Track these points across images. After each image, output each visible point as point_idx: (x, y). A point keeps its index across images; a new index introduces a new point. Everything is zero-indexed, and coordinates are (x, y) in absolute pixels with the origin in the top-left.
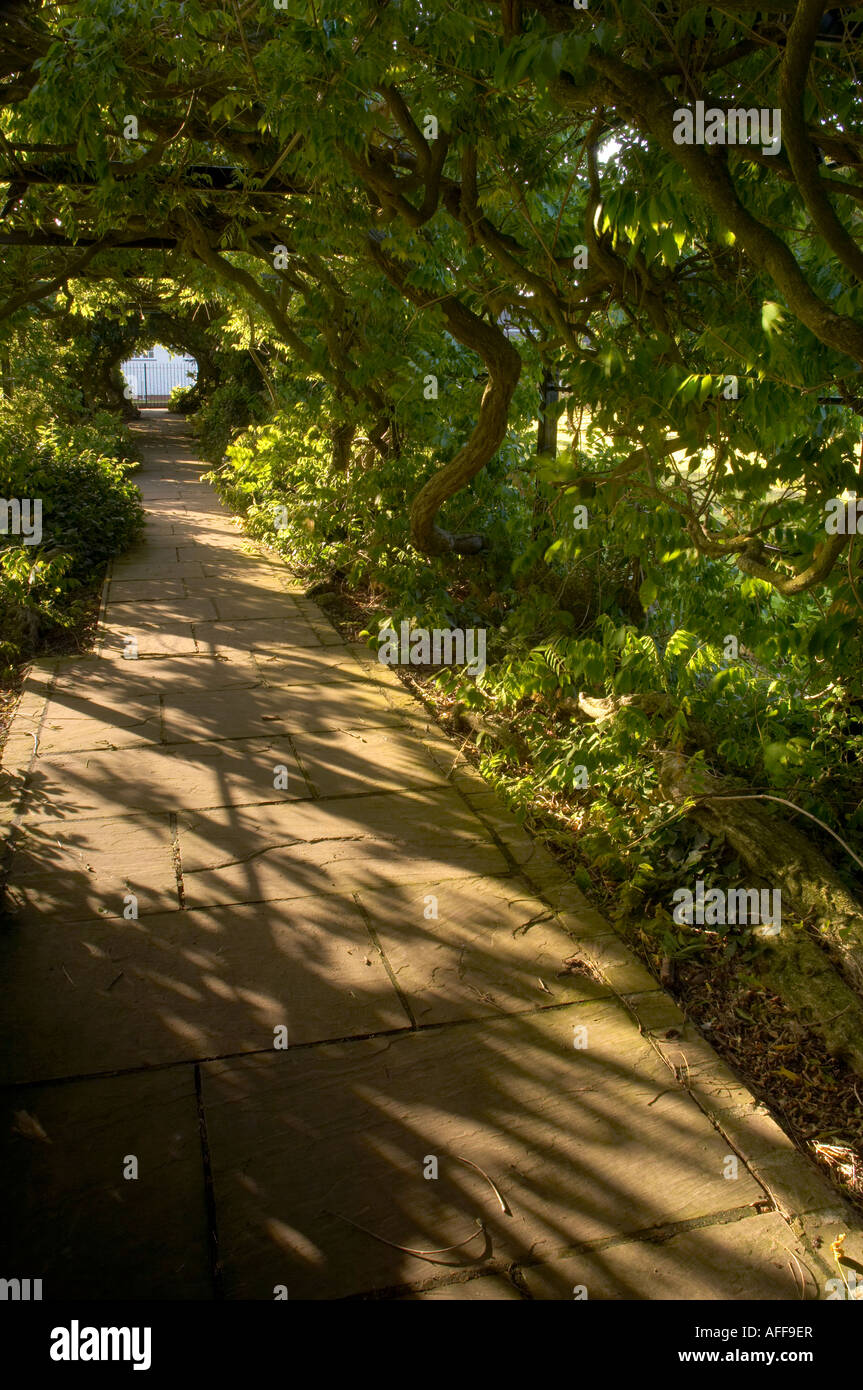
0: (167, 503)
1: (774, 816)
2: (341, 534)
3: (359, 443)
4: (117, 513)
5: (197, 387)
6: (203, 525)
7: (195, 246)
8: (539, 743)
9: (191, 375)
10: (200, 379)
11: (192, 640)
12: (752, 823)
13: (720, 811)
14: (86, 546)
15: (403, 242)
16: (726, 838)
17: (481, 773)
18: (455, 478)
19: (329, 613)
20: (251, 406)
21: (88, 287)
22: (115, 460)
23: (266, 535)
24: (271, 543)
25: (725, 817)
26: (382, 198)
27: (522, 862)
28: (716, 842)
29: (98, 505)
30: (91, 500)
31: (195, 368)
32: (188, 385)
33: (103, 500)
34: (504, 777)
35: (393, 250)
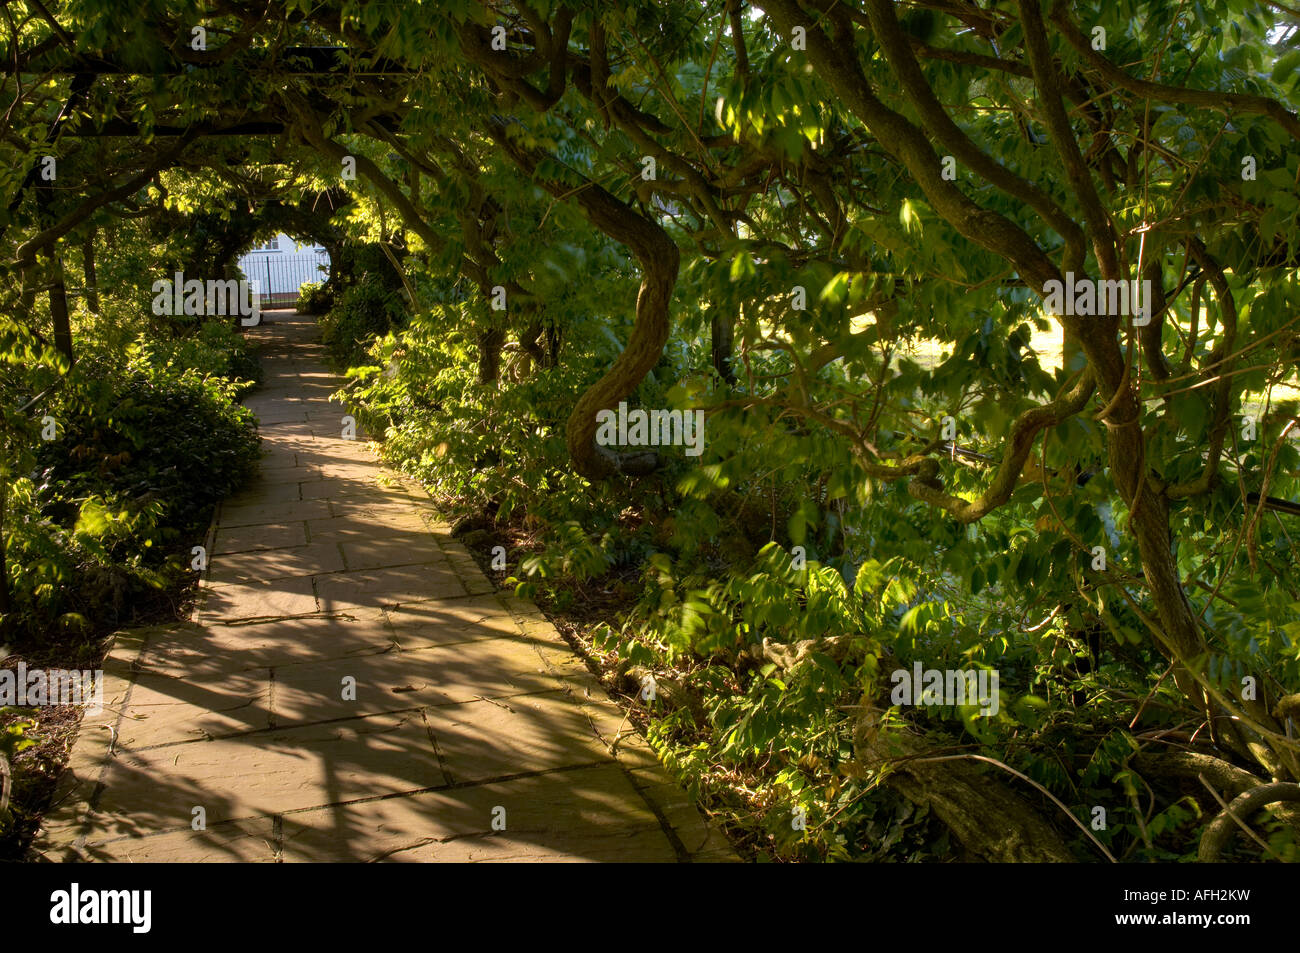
0: (286, 428)
1: (986, 779)
2: (493, 458)
3: (511, 349)
4: (224, 445)
5: (330, 282)
6: (329, 453)
7: (304, 131)
8: (716, 703)
9: (322, 268)
10: (333, 273)
11: (312, 598)
12: (960, 789)
13: (922, 776)
14: (188, 487)
15: (530, 126)
16: (931, 808)
17: (649, 742)
18: (613, 390)
19: (478, 554)
20: (388, 307)
21: (186, 178)
22: (225, 379)
23: (405, 463)
24: (412, 472)
25: (929, 783)
26: (500, 83)
27: (694, 851)
28: (920, 814)
29: (203, 436)
30: (194, 432)
31: (326, 260)
32: (319, 280)
33: (210, 430)
34: (678, 745)
35: (521, 136)
